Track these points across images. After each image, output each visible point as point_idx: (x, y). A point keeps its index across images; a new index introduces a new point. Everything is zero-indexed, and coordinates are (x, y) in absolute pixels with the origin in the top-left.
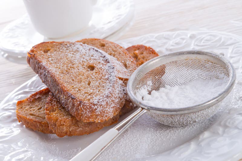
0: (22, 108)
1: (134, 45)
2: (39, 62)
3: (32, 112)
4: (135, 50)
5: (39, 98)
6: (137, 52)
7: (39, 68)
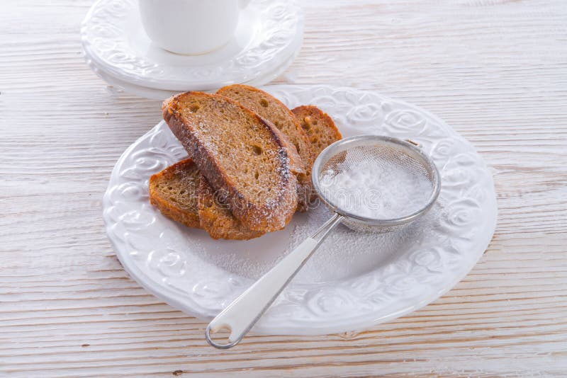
0: (158, 186)
1: (305, 105)
2: (187, 129)
3: (173, 196)
4: (306, 115)
5: (179, 174)
6: (308, 118)
7: (186, 135)
